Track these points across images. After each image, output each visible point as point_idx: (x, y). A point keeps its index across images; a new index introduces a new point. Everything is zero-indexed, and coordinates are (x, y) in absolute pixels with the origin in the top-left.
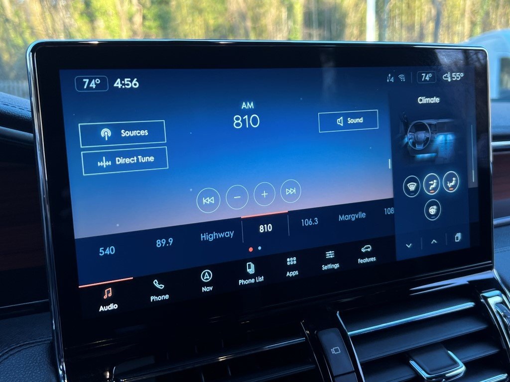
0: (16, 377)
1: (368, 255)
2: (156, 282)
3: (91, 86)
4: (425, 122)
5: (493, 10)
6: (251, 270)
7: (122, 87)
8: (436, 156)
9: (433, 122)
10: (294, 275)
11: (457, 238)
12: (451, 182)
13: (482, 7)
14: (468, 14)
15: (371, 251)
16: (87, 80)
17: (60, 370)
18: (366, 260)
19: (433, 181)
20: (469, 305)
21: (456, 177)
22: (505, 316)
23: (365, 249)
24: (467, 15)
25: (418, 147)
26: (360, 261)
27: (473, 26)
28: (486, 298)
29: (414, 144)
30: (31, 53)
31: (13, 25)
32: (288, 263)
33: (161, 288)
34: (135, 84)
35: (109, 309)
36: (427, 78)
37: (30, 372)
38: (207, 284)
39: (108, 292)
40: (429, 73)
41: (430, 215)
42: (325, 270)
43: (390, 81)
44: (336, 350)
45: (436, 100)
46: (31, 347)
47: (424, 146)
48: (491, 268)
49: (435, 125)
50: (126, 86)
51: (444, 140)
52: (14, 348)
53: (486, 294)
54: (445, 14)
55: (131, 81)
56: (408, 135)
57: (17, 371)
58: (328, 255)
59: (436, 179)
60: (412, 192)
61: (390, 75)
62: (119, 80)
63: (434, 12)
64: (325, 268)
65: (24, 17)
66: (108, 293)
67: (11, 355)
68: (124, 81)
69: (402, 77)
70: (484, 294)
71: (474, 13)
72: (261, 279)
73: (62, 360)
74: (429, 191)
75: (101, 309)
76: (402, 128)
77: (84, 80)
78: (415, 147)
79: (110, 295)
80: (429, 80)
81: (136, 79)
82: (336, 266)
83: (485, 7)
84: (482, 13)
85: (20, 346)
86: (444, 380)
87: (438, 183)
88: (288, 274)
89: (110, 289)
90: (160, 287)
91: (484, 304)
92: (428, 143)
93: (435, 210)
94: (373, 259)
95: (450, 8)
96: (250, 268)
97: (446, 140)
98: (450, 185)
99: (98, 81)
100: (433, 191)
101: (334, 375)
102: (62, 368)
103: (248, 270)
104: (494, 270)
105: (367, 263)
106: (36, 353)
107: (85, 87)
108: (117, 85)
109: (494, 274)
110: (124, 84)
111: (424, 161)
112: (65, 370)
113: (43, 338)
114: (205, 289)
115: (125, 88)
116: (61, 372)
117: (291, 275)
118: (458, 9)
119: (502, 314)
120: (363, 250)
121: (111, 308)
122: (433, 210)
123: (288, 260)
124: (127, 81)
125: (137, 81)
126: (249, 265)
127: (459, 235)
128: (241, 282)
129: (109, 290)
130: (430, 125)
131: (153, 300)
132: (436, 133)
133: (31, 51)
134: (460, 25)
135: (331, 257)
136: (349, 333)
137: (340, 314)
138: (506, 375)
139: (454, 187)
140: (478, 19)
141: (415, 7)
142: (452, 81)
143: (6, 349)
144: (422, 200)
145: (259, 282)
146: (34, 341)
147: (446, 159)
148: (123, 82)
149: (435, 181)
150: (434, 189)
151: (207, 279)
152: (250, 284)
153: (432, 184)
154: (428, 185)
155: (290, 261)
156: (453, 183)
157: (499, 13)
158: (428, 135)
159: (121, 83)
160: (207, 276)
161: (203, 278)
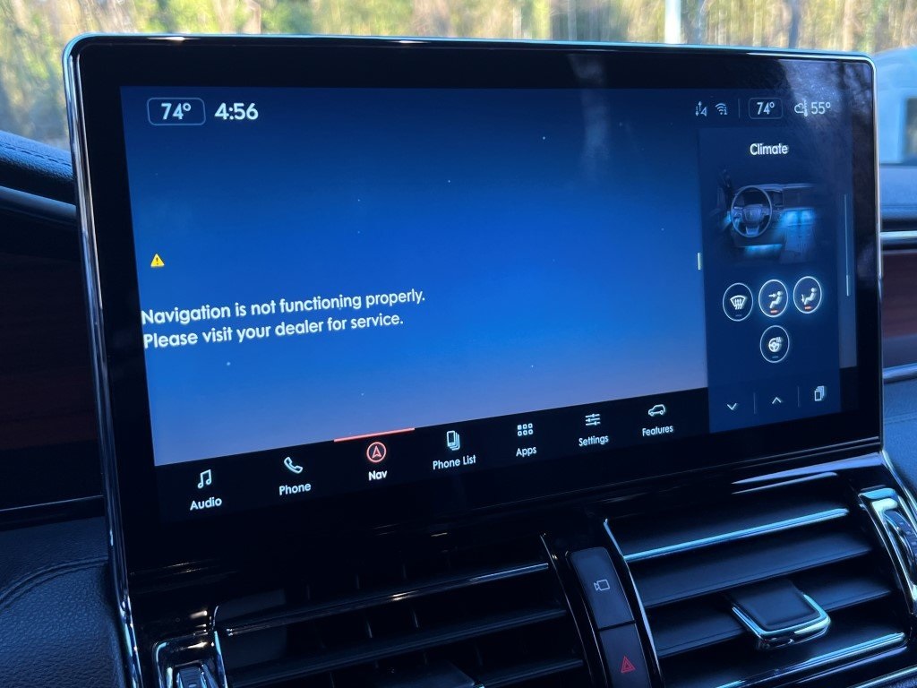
0: (46, 622)
1: (659, 421)
2: (288, 462)
3: (175, 115)
4: (763, 188)
5: (894, 13)
6: (454, 444)
7: (228, 117)
8: (782, 249)
9: (777, 188)
10: (529, 454)
11: (818, 394)
12: (808, 295)
13: (875, 7)
14: (849, 19)
15: (665, 414)
16: (169, 106)
17: (121, 609)
18: (656, 431)
19: (776, 292)
20: (839, 512)
21: (816, 286)
22: (902, 533)
23: (654, 411)
24: (847, 22)
25: (751, 233)
26: (646, 432)
27: (858, 42)
28: (868, 501)
29: (742, 227)
30: (71, 58)
31: (30, 38)
32: (520, 434)
33: (299, 472)
34: (251, 113)
35: (208, 506)
36: (767, 111)
37: (70, 614)
38: (378, 468)
39: (206, 477)
40: (770, 101)
41: (770, 354)
42: (584, 446)
43: (700, 115)
44: (603, 585)
45: (782, 149)
46: (72, 572)
47: (759, 231)
48: (877, 449)
49: (780, 194)
50: (237, 117)
51: (793, 219)
52: (42, 574)
53: (868, 495)
54: (807, 20)
55: (245, 108)
56: (732, 211)
57: (48, 612)
58: (589, 420)
59: (781, 289)
60: (739, 311)
61: (700, 104)
62: (223, 106)
63: (786, 16)
64: (583, 443)
65: (48, 25)
66: (206, 479)
67: (37, 585)
68: (233, 107)
69: (722, 108)
70: (864, 494)
71: (859, 17)
72: (472, 460)
73: (126, 592)
74: (768, 311)
75: (194, 505)
76: (721, 198)
77: (163, 105)
78: (744, 232)
79: (209, 482)
80: (770, 113)
81: (253, 105)
82: (604, 440)
83: (880, 7)
84: (874, 17)
85: (52, 571)
86: (791, 640)
87: (784, 296)
88: (519, 452)
89: (209, 471)
90: (297, 469)
91: (865, 512)
92: (767, 225)
93: (778, 345)
94: (669, 429)
95: (816, 9)
96: (451, 440)
97: (799, 221)
98: (805, 300)
99: (188, 107)
100: (776, 311)
101: (599, 627)
102: (125, 607)
103: (449, 444)
104: (883, 452)
105: (658, 436)
106: (82, 582)
107: (165, 117)
108: (221, 115)
109: (883, 458)
110: (232, 113)
111: (759, 257)
112: (130, 608)
113: (91, 558)
114: (373, 476)
115: (235, 120)
116: (123, 613)
117: (523, 455)
118: (830, 11)
119: (897, 529)
120: (651, 413)
121: (210, 505)
122: (774, 345)
123: (519, 427)
124: (238, 107)
125: (254, 107)
126: (451, 435)
127: (821, 390)
128: (436, 464)
129: (207, 475)
130: (771, 193)
131: (284, 492)
132: (782, 208)
133: (72, 53)
134: (835, 40)
135: (595, 423)
136: (625, 557)
137: (609, 524)
138: (902, 634)
139: (812, 304)
140: (868, 29)
141: (752, 6)
142: (810, 115)
143: (28, 575)
144: (755, 326)
145: (468, 465)
146: (76, 563)
147: (799, 254)
148: (231, 109)
149: (779, 293)
150: (778, 307)
151: (377, 458)
152: (452, 469)
153: (775, 299)
154: (767, 301)
155: (522, 430)
156: (811, 298)
157: (905, 19)
158: (768, 212)
159: (228, 111)
160: (377, 453)
161: (371, 456)
